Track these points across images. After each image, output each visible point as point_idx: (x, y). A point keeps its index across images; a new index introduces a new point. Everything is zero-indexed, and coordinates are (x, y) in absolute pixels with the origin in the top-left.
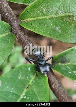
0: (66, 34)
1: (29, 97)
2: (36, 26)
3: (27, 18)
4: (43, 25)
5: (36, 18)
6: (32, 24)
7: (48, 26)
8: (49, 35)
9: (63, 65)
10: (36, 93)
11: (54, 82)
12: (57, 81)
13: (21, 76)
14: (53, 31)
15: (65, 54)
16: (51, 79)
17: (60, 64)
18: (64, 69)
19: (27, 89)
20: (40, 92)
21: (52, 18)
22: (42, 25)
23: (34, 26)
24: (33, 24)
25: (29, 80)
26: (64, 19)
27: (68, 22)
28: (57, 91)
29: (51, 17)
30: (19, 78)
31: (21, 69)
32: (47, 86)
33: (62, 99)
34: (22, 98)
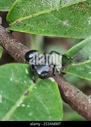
0: (79, 27)
1: (29, 105)
2: (32, 26)
3: (18, 19)
4: (43, 22)
5: (31, 16)
6: (25, 24)
7: (50, 22)
8: (53, 33)
9: (79, 65)
10: (41, 102)
11: (68, 89)
12: (72, 86)
13: (15, 78)
14: (59, 27)
15: (80, 48)
16: (62, 86)
17: (73, 65)
18: (81, 69)
19: (26, 96)
20: (47, 100)
21: (56, 10)
22: (41, 23)
23: (29, 26)
24: (27, 24)
25: (28, 86)
26: (73, 8)
27: (80, 11)
28: (74, 99)
29: (54, 10)
30: (11, 80)
31: (13, 69)
32: (57, 93)
33: (82, 108)
34: (18, 105)
